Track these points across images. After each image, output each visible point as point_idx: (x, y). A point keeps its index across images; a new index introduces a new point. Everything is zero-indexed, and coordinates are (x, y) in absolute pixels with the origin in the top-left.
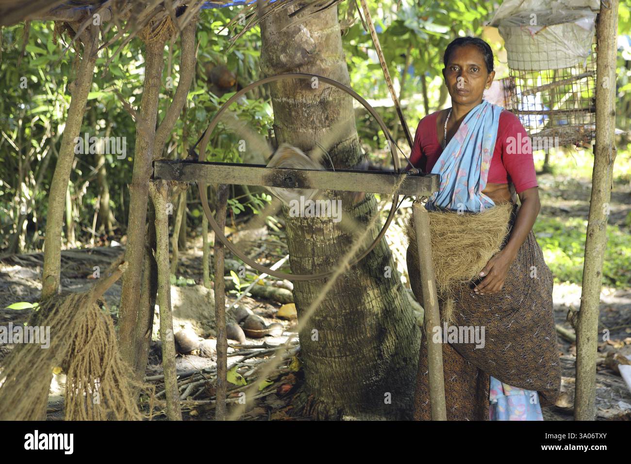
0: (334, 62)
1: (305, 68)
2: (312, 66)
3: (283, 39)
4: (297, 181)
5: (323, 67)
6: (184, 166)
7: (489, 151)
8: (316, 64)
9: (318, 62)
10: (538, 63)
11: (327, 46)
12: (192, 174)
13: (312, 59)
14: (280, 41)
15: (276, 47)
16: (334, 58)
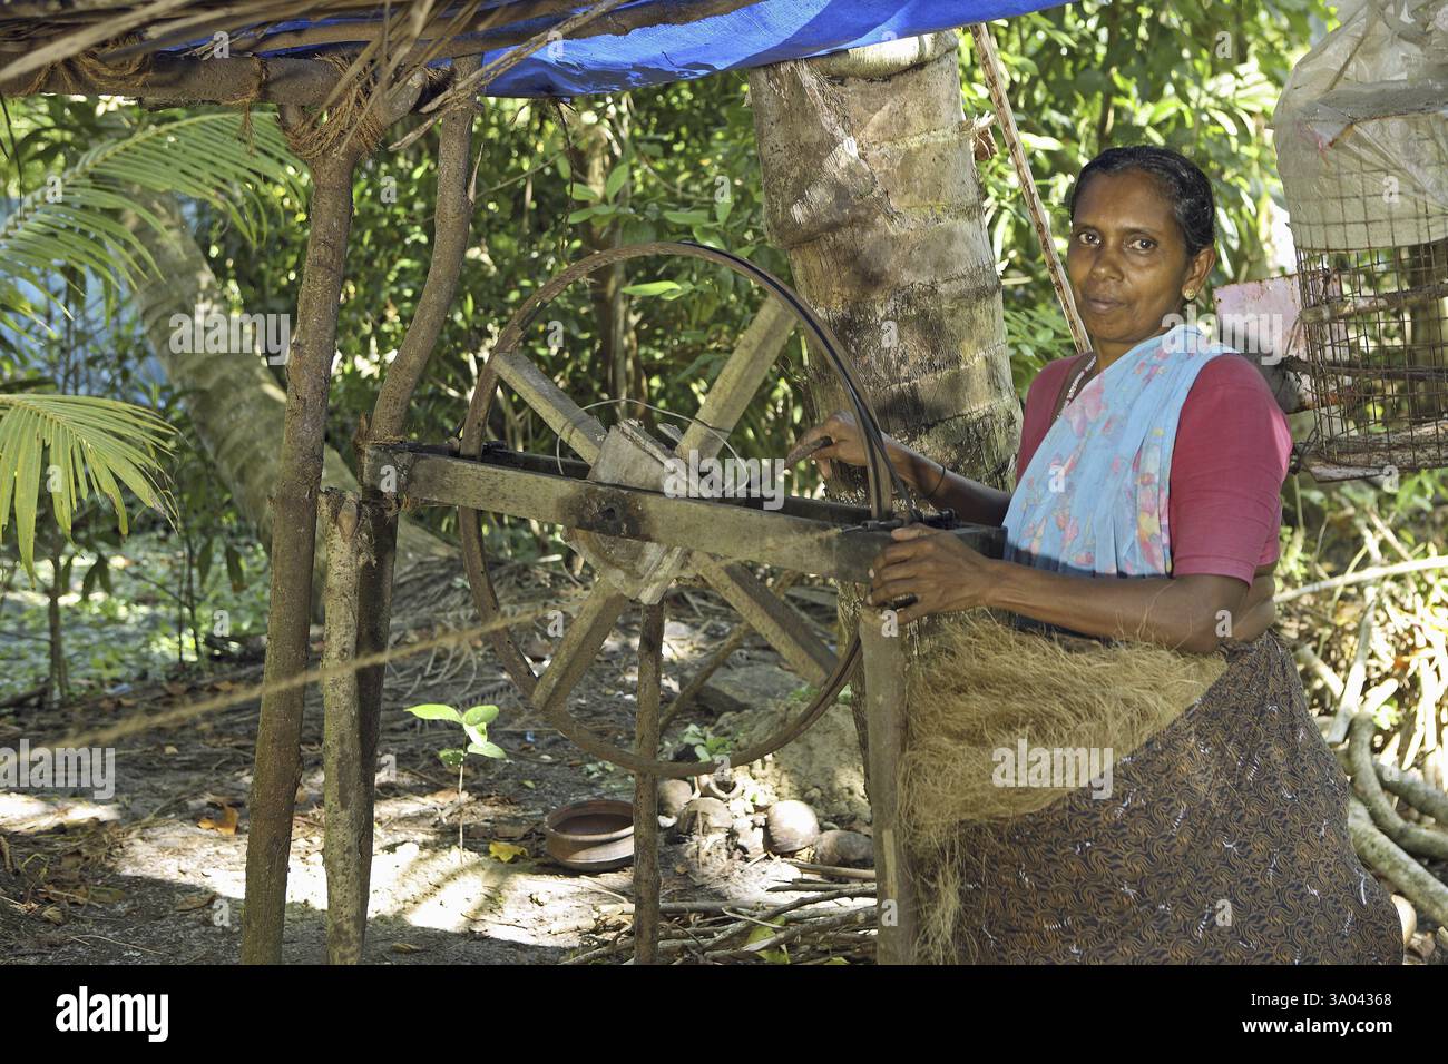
0: (926, 220)
1: (847, 232)
2: (864, 230)
3: (797, 163)
4: (626, 520)
5: (892, 232)
6: (416, 459)
7: (1157, 478)
8: (873, 225)
9: (880, 220)
10: (1340, 229)
11: (908, 180)
12: (429, 481)
13: (862, 213)
14: (791, 167)
15: (782, 180)
16: (927, 211)
